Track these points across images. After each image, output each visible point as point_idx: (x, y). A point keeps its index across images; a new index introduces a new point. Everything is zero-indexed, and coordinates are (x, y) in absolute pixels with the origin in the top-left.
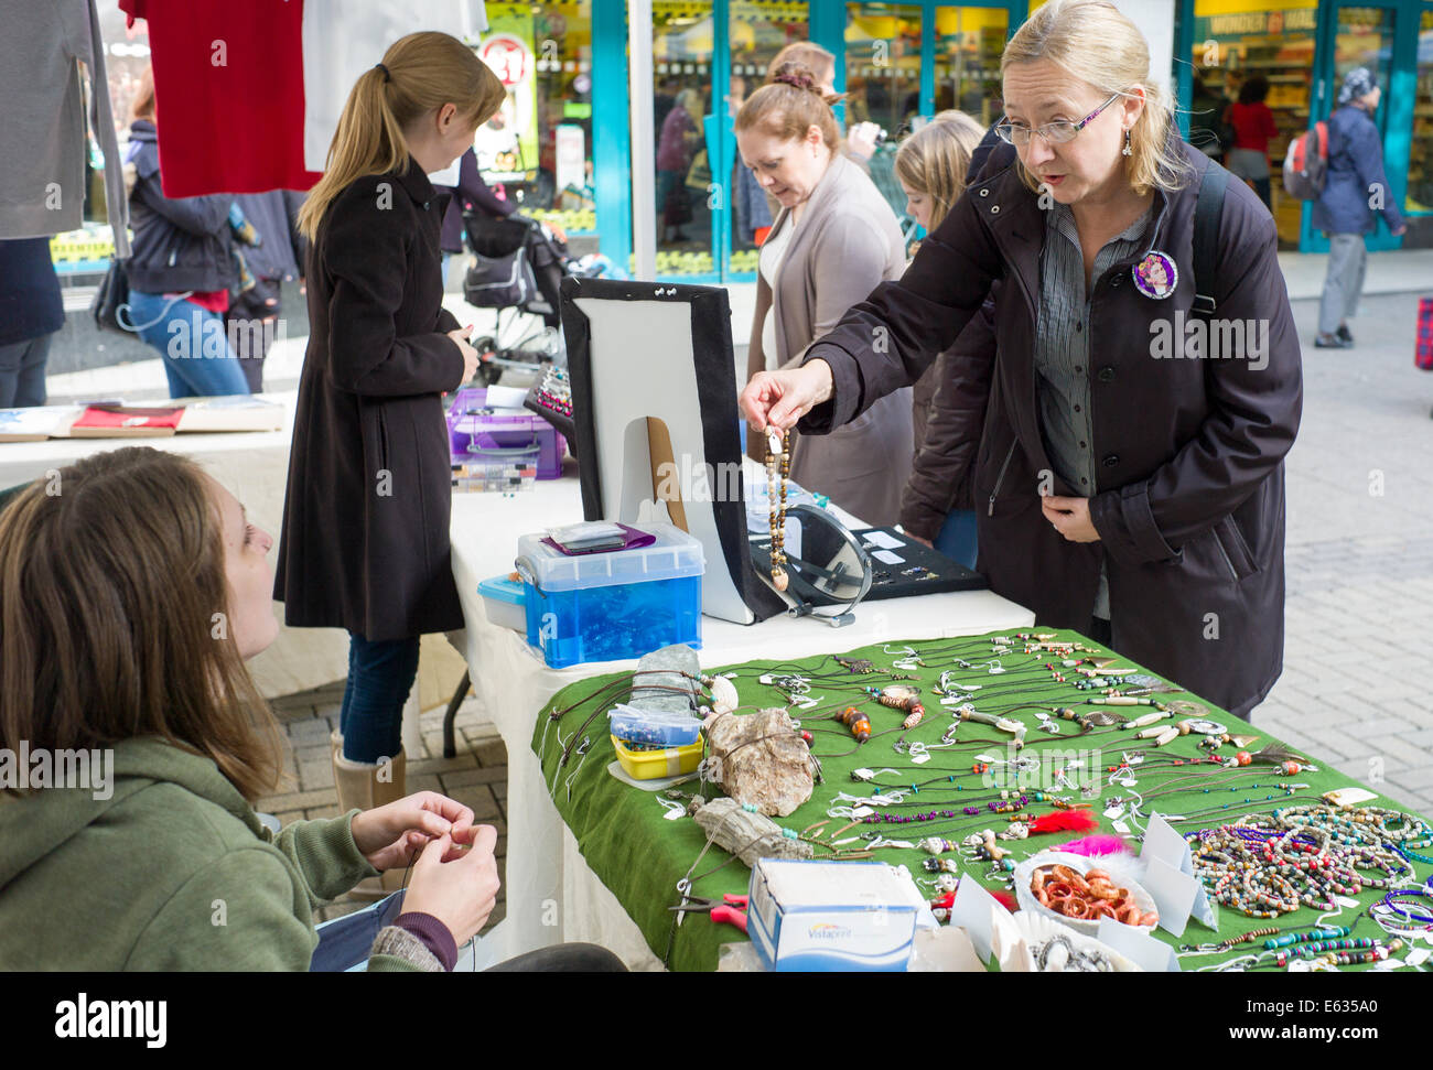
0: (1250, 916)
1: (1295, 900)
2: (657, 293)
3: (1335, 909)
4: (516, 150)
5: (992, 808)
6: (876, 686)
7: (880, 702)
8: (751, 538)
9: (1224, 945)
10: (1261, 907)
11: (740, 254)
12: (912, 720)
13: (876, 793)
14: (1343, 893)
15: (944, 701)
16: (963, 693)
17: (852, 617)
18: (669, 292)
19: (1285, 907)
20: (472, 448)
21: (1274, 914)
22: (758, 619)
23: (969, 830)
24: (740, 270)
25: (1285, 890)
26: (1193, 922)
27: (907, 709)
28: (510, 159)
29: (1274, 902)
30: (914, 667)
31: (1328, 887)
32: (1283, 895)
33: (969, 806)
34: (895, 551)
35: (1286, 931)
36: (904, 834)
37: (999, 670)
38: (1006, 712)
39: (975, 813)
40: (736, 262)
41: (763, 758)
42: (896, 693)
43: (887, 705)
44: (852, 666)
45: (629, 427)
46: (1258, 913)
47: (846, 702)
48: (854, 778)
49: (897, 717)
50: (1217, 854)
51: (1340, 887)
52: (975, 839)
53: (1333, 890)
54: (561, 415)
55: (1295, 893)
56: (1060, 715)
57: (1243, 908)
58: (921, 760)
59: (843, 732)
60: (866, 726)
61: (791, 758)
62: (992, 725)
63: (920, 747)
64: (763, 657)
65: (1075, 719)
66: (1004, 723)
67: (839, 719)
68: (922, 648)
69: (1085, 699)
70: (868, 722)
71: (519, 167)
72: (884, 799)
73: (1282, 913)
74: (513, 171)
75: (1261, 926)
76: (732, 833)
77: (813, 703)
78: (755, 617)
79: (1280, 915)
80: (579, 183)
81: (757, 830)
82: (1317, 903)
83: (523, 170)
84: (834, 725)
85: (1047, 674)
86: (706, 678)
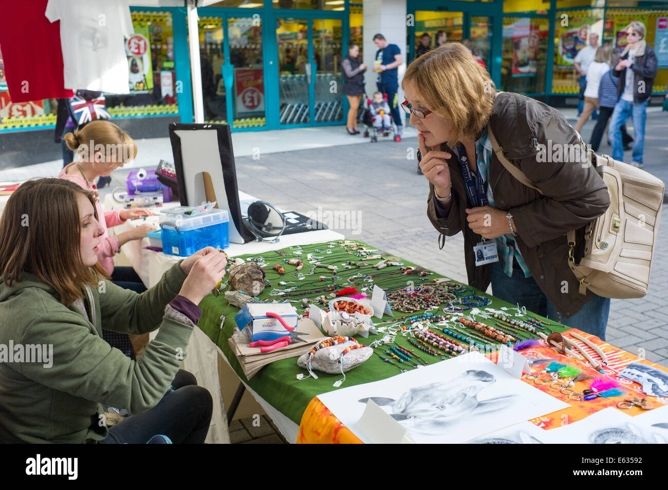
0: (404, 312)
1: (419, 307)
2: (205, 127)
3: (431, 309)
4: (144, 81)
5: (325, 290)
6: (287, 259)
7: (288, 264)
8: (243, 218)
9: (395, 320)
10: (408, 310)
11: (237, 121)
12: (299, 268)
13: (287, 288)
14: (434, 305)
15: (310, 262)
16: (318, 259)
17: (279, 240)
18: (209, 126)
19: (415, 309)
20: (137, 192)
21: (412, 311)
22: (246, 242)
23: (317, 296)
24: (237, 127)
25: (416, 305)
26: (385, 315)
27: (298, 264)
28: (142, 85)
29: (412, 308)
30: (301, 253)
31: (429, 303)
32: (415, 306)
33: (317, 290)
34: (296, 219)
35: (415, 315)
36: (296, 298)
37: (330, 252)
38: (332, 264)
39: (319, 292)
40: (236, 124)
41: (247, 278)
42: (294, 261)
43: (291, 264)
44: (279, 253)
45: (196, 175)
46: (407, 311)
47: (277, 264)
48: (279, 285)
49: (294, 268)
50: (396, 297)
51: (433, 303)
52: (318, 298)
53: (431, 304)
54: (169, 178)
55: (419, 306)
56: (350, 264)
57: (402, 310)
58: (301, 279)
59: (276, 272)
60: (283, 270)
61: (256, 277)
62: (326, 268)
63: (301, 275)
64: (248, 253)
65: (355, 265)
66: (330, 267)
67: (274, 269)
68: (303, 247)
69: (360, 259)
70: (284, 268)
71: (146, 88)
72: (289, 290)
73: (415, 311)
74: (143, 90)
75: (407, 315)
76: (237, 300)
77: (265, 265)
78: (245, 241)
79: (414, 312)
80: (171, 94)
81: (245, 298)
82: (425, 308)
83: (147, 89)
84: (273, 271)
85: (346, 253)
86: (233, 259)
